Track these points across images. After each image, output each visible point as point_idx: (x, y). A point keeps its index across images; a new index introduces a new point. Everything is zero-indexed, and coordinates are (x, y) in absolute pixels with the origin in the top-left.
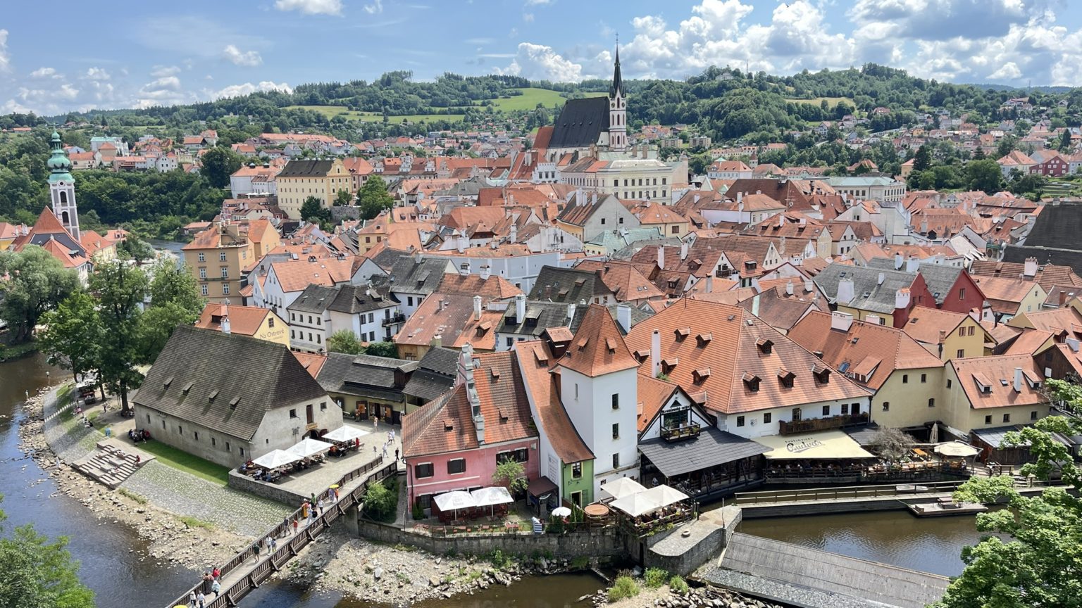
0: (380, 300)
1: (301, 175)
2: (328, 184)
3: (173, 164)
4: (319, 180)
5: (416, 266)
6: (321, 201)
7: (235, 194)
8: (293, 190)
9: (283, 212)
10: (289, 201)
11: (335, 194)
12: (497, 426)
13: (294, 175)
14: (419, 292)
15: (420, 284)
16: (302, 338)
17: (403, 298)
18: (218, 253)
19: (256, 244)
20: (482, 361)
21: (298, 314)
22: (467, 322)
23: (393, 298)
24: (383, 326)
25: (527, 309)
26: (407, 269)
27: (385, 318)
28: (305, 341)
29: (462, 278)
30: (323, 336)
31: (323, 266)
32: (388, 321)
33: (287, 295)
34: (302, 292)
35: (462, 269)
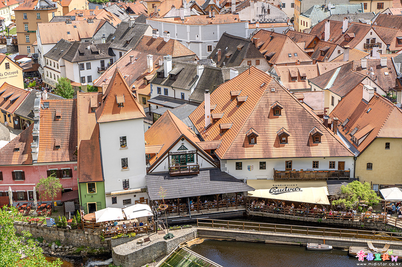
0: (97, 53)
5: (129, 29)
12: (50, 151)
14: (125, 49)
15: (127, 43)
16: (51, 77)
17: (117, 53)
18: (35, 13)
19: (66, 8)
20: (50, 105)
21: (49, 60)
22: (142, 74)
23: (111, 52)
24: (98, 72)
25: (173, 67)
26: (123, 31)
27: (100, 67)
28: (53, 79)
29: (152, 40)
30: (60, 77)
31: (75, 27)
32: (103, 69)
33: (44, 46)
34: (56, 44)
35: (153, 33)
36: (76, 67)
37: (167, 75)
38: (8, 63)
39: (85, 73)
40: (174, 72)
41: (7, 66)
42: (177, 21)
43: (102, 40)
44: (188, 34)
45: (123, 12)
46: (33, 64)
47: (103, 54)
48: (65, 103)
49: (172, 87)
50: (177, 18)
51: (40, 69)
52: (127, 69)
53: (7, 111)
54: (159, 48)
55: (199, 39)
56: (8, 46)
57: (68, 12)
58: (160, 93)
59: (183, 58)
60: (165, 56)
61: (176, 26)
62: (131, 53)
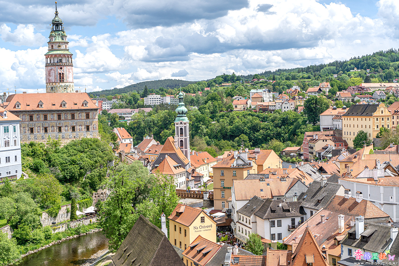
0: (289, 211)
1: (357, 115)
2: (374, 122)
3: (292, 106)
4: (368, 119)
6: (368, 135)
7: (321, 127)
8: (352, 126)
9: (345, 141)
10: (349, 134)
11: (379, 129)
13: (353, 115)
14: (316, 208)
15: (319, 202)
16: (242, 232)
17: (308, 211)
18: (232, 171)
19: (260, 166)
20: (240, 260)
21: (242, 215)
22: (333, 234)
23: (302, 210)
24: (288, 230)
25: (365, 228)
26: (315, 191)
27: (290, 225)
28: (244, 235)
29: (344, 200)
30: (251, 233)
31: (268, 184)
32: (293, 227)
33: (238, 203)
34: (249, 201)
35: (345, 193)
36: (267, 224)
37: (358, 237)
38: (204, 217)
39: (276, 230)
40: (367, 233)
41: (203, 220)
42: (370, 182)
43: (294, 198)
44: (382, 195)
45: (315, 171)
46: (226, 219)
47: (294, 212)
48: (254, 259)
49: (364, 250)
50: (370, 179)
51: (232, 224)
52: (318, 229)
53: (199, 263)
54: (350, 209)
55: (393, 201)
56: (204, 200)
57: (262, 170)
58: (351, 255)
59: (376, 219)
60: (357, 217)
61: (369, 187)
62: (322, 213)
